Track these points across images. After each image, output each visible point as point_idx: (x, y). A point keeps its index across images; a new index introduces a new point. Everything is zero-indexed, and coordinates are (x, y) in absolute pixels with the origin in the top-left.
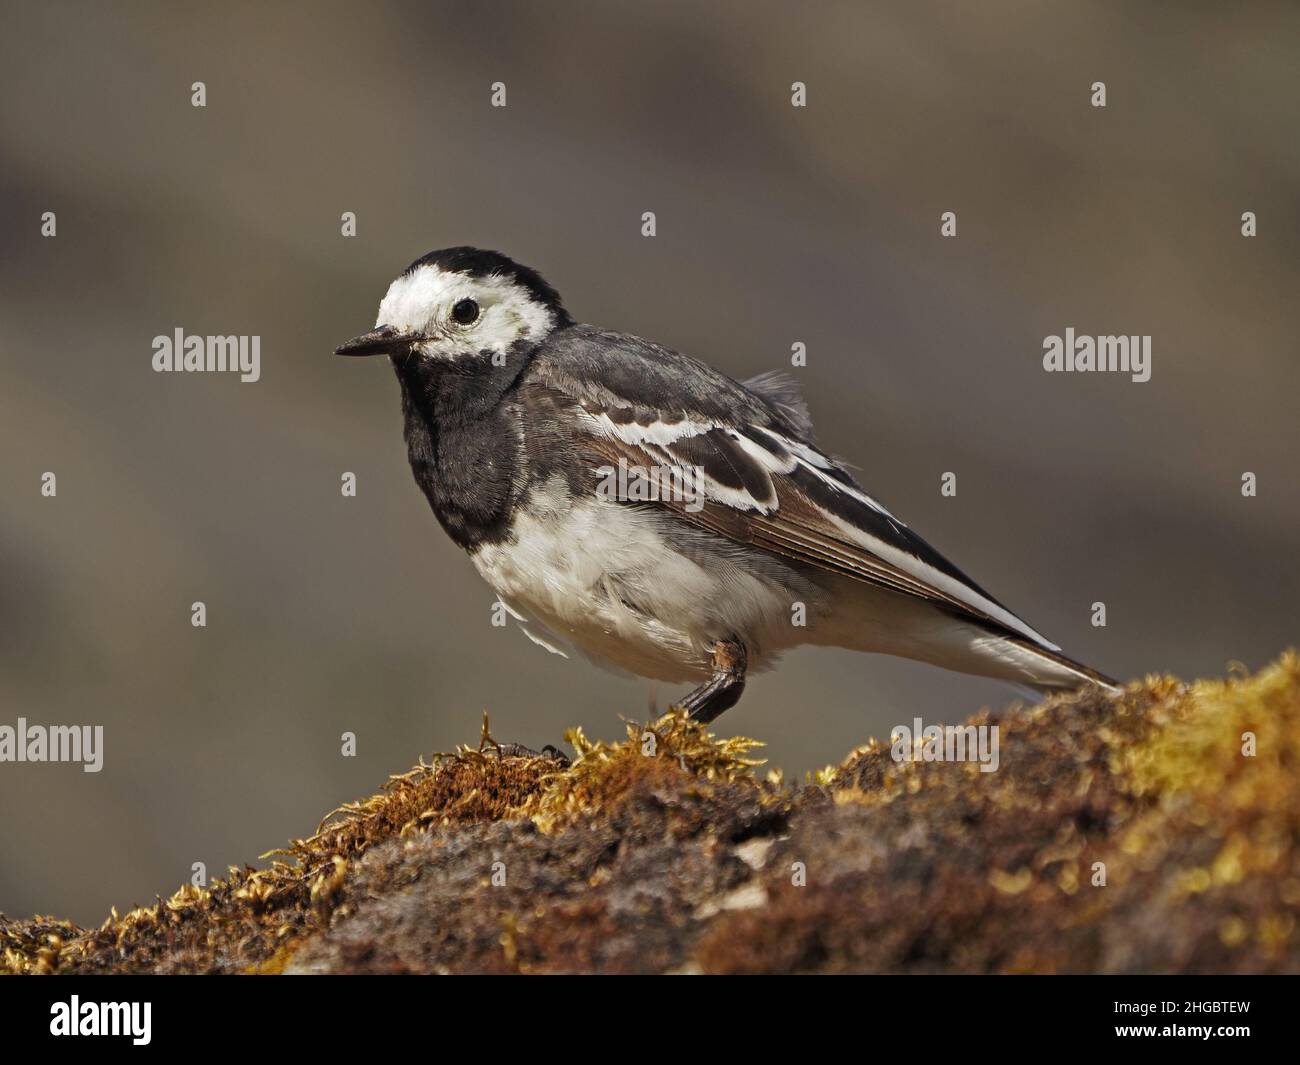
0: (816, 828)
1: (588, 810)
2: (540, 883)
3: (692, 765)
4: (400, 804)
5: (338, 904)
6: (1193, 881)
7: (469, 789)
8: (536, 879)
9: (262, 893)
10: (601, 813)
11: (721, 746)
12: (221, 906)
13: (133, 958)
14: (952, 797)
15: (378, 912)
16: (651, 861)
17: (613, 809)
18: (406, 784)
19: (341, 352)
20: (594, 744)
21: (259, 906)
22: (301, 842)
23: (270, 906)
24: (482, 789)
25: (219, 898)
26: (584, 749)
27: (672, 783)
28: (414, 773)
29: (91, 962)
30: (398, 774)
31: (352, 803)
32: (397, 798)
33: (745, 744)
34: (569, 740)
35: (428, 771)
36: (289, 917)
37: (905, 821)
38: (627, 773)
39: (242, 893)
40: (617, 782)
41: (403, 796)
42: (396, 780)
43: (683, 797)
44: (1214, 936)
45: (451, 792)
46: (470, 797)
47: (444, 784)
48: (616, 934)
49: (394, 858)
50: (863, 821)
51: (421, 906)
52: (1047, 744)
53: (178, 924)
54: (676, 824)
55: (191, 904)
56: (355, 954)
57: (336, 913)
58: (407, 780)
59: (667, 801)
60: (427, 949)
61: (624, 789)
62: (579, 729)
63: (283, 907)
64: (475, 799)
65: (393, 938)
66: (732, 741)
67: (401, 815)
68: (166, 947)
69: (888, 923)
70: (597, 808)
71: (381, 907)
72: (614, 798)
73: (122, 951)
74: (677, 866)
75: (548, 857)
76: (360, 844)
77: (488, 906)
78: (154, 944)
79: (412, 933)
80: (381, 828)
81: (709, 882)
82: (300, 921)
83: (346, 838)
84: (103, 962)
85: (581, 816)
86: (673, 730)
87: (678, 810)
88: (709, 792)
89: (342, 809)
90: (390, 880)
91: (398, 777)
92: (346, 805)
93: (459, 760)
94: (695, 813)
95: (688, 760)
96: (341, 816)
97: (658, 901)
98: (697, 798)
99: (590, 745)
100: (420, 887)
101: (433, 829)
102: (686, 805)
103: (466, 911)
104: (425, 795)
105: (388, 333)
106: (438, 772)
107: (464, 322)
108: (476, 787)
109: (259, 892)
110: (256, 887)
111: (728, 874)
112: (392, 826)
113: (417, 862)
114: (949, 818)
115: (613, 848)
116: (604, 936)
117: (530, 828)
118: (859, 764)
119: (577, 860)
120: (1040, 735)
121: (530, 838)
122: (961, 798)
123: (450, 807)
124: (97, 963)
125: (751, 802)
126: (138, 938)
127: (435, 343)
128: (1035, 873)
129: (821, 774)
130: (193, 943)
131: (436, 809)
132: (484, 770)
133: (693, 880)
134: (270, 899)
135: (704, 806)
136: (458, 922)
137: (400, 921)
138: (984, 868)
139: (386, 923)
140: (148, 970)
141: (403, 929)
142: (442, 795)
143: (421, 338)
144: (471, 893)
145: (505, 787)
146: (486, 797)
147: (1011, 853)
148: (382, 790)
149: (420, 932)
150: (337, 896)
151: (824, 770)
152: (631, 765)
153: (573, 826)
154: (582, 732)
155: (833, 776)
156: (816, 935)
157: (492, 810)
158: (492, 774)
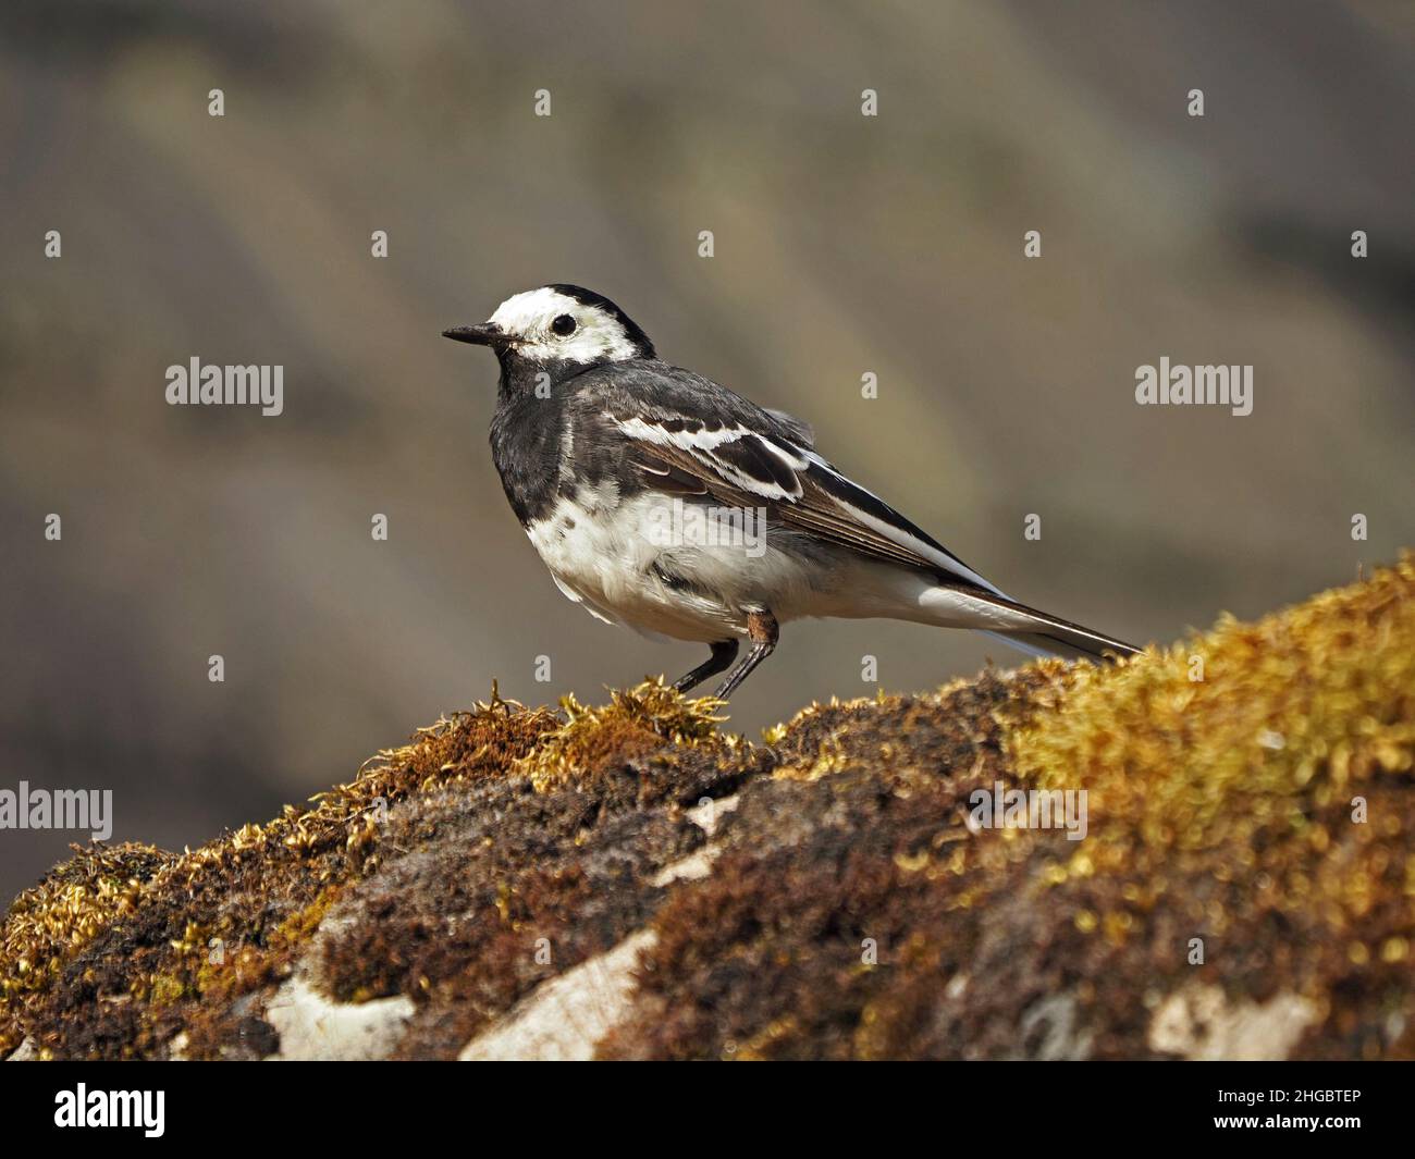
0: (758, 801)
1: (576, 770)
2: (532, 845)
3: (665, 726)
4: (425, 756)
5: (369, 854)
6: (1055, 874)
7: (481, 745)
8: (529, 840)
9: (308, 840)
10: (588, 773)
11: (691, 705)
12: (274, 849)
13: (200, 898)
14: (868, 778)
15: (399, 868)
16: (624, 825)
17: (597, 769)
18: (430, 737)
19: (447, 335)
20: (584, 707)
21: (306, 851)
22: (343, 787)
23: (314, 851)
24: (493, 743)
25: (273, 842)
26: (576, 712)
27: (643, 752)
28: (437, 726)
29: (165, 903)
30: (424, 727)
31: (387, 750)
32: (423, 750)
33: (711, 703)
34: (562, 705)
35: (448, 725)
36: (330, 860)
37: (830, 801)
38: (609, 738)
39: (291, 841)
40: (600, 746)
41: (427, 749)
42: (422, 732)
43: (652, 765)
44: (1070, 923)
45: (467, 746)
46: (482, 752)
47: (460, 740)
48: (591, 896)
49: (415, 814)
50: (796, 797)
51: (435, 863)
52: (948, 729)
53: (239, 865)
54: (646, 788)
55: (250, 846)
56: (378, 909)
57: (367, 861)
58: (431, 733)
59: (639, 769)
60: (439, 902)
61: (605, 753)
62: (572, 695)
63: (325, 851)
64: (487, 754)
65: (411, 892)
66: (700, 701)
67: (424, 767)
68: (228, 887)
69: (809, 903)
70: (584, 770)
71: (402, 863)
72: (598, 760)
73: (191, 893)
74: (645, 830)
75: (541, 818)
76: (391, 792)
77: (490, 865)
78: (218, 884)
79: (426, 888)
80: (409, 777)
81: (671, 845)
82: (339, 864)
83: (379, 786)
84: (175, 903)
85: (571, 776)
86: (649, 696)
87: (649, 775)
88: (674, 760)
89: (378, 757)
90: (412, 835)
91: (424, 730)
92: (382, 751)
93: (473, 717)
94: (663, 777)
95: (661, 721)
96: (376, 764)
97: (629, 864)
98: (665, 765)
99: (580, 708)
100: (434, 845)
101: (450, 784)
102: (655, 772)
103: (472, 868)
104: (445, 749)
105: (494, 329)
106: (456, 728)
107: (560, 334)
108: (487, 742)
109: (305, 839)
110: (303, 835)
111: (686, 839)
112: (418, 776)
113: (433, 820)
114: (864, 798)
115: (595, 808)
116: (581, 899)
117: (528, 788)
118: (803, 725)
119: (565, 819)
120: (944, 720)
121: (527, 798)
122: (876, 778)
123: (465, 760)
124: (171, 903)
125: (710, 768)
126: (205, 878)
127: (532, 347)
128: (931, 854)
129: (774, 731)
130: (250, 887)
131: (454, 762)
132: (494, 726)
133: (658, 842)
134: (314, 845)
135: (670, 772)
136: (465, 878)
137: (417, 876)
138: (890, 849)
139: (406, 879)
140: (213, 909)
141: (420, 884)
142: (459, 749)
143: (521, 341)
144: (477, 851)
145: (512, 741)
146: (496, 751)
147: (913, 835)
148: (410, 741)
149: (433, 886)
150: (368, 846)
151: (776, 727)
152: (612, 731)
153: (564, 787)
154: (574, 696)
155: (783, 734)
156: (750, 911)
157: (501, 762)
158: (500, 729)
